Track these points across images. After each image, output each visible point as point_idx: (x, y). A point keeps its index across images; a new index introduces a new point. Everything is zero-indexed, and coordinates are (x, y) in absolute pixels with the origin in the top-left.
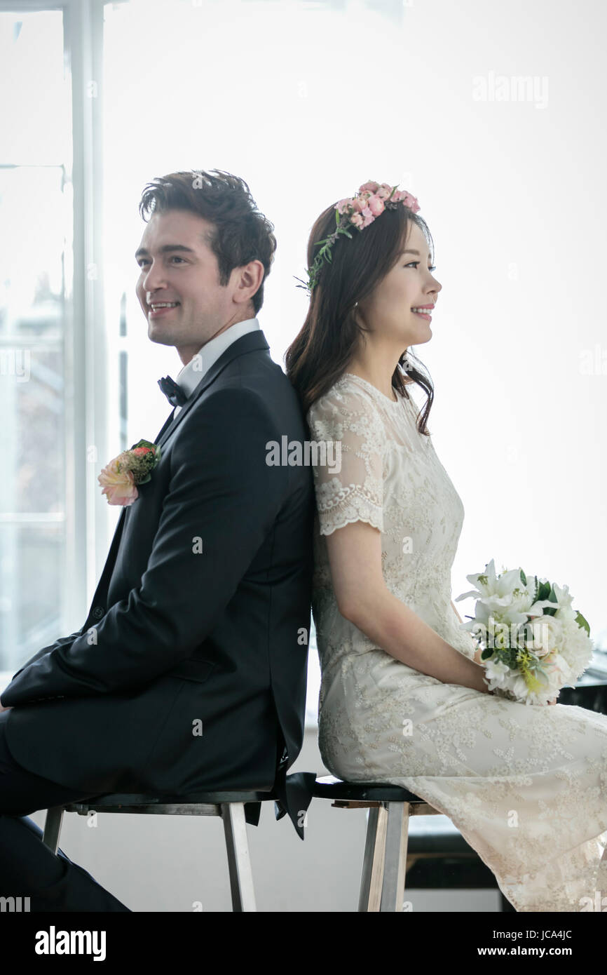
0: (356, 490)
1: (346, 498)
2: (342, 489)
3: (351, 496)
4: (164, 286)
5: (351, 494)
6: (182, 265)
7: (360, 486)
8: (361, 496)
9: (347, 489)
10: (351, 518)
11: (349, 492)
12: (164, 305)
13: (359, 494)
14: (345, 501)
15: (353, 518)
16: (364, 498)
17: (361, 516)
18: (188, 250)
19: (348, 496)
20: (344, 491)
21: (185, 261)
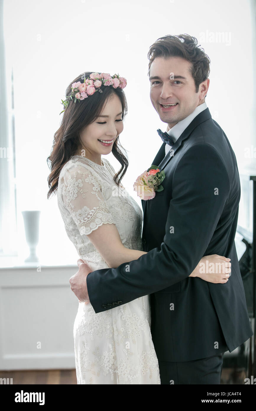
0: (97, 209)
1: (93, 215)
2: (90, 211)
3: (96, 213)
4: (171, 95)
5: (95, 212)
6: (180, 85)
7: (98, 208)
8: (100, 212)
9: (92, 210)
10: (99, 224)
11: (94, 211)
12: (171, 105)
13: (99, 211)
14: (94, 216)
15: (100, 224)
16: (102, 212)
17: (103, 222)
18: (183, 78)
19: (95, 214)
20: (91, 212)
21: (181, 83)
